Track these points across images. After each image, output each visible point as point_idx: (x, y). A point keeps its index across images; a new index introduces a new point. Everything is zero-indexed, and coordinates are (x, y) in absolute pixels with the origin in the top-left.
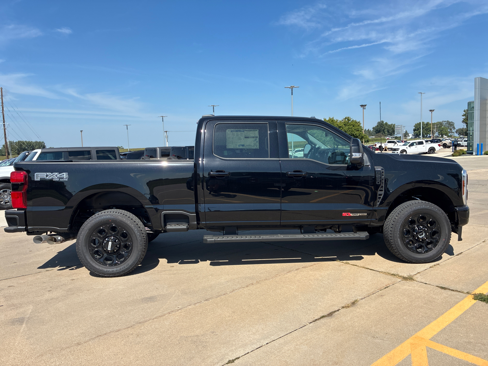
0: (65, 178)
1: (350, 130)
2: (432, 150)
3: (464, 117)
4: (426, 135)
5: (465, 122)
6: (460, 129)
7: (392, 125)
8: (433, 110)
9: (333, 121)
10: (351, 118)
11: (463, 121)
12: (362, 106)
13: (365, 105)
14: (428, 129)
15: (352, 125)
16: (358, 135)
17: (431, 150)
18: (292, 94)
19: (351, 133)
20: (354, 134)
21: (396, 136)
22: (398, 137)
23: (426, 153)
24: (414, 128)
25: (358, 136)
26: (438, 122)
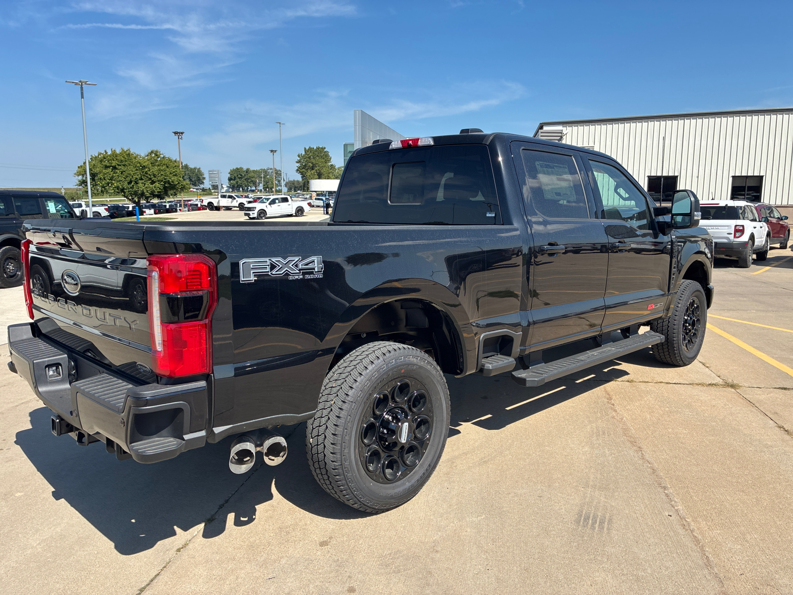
0: (316, 270)
1: (162, 173)
2: (300, 211)
3: (298, 165)
4: (246, 188)
5: (300, 172)
6: (290, 182)
7: (195, 169)
8: (276, 151)
9: (129, 154)
10: (161, 153)
11: (297, 170)
12: (176, 133)
13: (182, 133)
14: (248, 179)
15: (164, 165)
16: (177, 183)
17: (298, 211)
18: (82, 97)
19: (165, 179)
20: (170, 180)
21: (203, 188)
22: (206, 189)
23: (291, 216)
24: (229, 175)
25: (177, 185)
26: (262, 169)
